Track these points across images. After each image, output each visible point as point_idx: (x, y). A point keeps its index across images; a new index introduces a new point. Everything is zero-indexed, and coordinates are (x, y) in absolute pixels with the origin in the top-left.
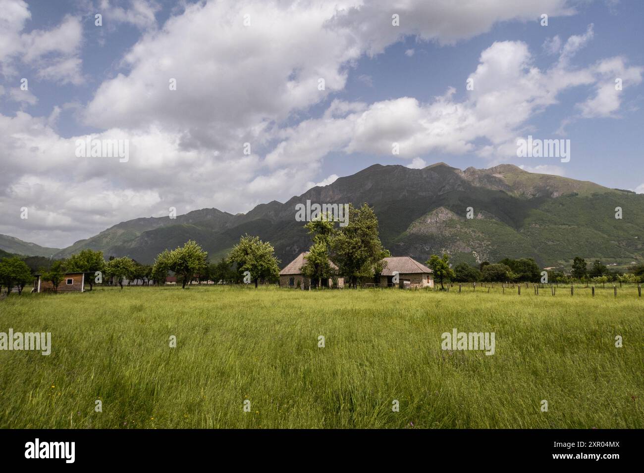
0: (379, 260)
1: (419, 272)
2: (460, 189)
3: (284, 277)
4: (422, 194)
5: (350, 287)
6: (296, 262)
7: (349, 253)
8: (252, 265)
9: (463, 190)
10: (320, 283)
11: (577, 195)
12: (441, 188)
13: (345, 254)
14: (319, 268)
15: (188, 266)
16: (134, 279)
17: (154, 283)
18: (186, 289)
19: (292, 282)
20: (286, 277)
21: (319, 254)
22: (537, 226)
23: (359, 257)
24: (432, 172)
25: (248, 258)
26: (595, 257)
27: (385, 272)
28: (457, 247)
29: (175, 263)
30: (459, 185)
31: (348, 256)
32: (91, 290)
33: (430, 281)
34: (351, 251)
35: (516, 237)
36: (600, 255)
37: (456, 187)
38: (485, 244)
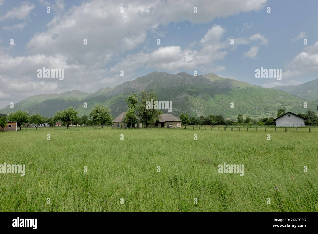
0: (158, 115)
1: (175, 121)
2: (192, 84)
3: (115, 123)
4: (175, 86)
5: (145, 127)
6: (120, 116)
7: (145, 112)
8: (100, 118)
9: (193, 84)
10: (131, 126)
11: (240, 87)
12: (184, 83)
13: (143, 113)
14: (131, 119)
15: (70, 119)
16: (40, 124)
17: (50, 125)
18: (69, 129)
19: (119, 125)
20: (116, 123)
21: (132, 113)
22: (223, 101)
23: (149, 114)
24: (180, 76)
25: (98, 114)
26: (246, 114)
27: (160, 121)
28: (190, 109)
29: (64, 117)
30: (191, 82)
31: (145, 114)
32: (20, 130)
33: (180, 125)
34: (146, 112)
35: (215, 105)
36: (248, 113)
37: (190, 83)
38: (201, 108)
